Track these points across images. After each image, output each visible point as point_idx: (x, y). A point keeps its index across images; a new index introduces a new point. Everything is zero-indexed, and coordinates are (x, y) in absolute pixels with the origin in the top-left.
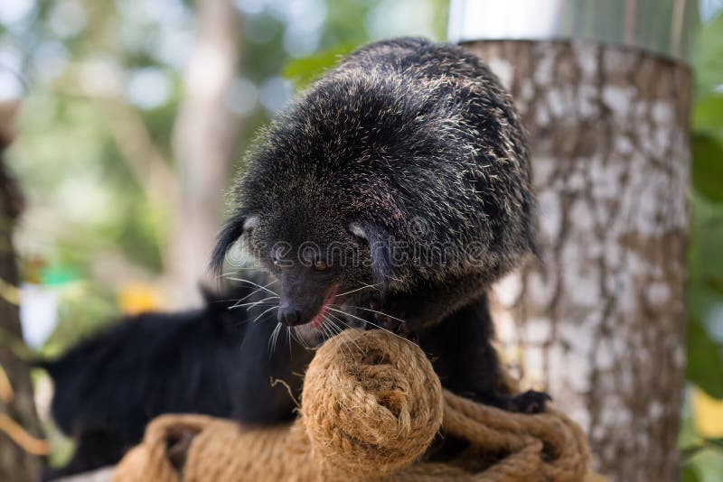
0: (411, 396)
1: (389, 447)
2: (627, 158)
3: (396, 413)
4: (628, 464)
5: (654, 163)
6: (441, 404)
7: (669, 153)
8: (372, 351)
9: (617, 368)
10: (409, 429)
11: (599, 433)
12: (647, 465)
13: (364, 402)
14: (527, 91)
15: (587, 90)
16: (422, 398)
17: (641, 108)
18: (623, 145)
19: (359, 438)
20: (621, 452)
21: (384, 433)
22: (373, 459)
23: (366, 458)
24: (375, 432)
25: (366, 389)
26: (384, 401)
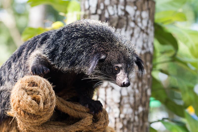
0: (44, 98)
1: (36, 114)
2: (133, 29)
3: (38, 103)
4: (131, 126)
5: (142, 30)
6: (55, 101)
7: (147, 28)
8: (31, 82)
9: (129, 95)
10: (43, 108)
11: (122, 116)
12: (137, 126)
13: (27, 98)
14: (102, 7)
15: (121, 7)
16: (48, 98)
17: (138, 13)
18: (132, 24)
19: (26, 111)
20: (129, 122)
21: (34, 109)
22: (31, 118)
23: (29, 118)
24: (30, 109)
25: (28, 94)
26: (34, 99)
